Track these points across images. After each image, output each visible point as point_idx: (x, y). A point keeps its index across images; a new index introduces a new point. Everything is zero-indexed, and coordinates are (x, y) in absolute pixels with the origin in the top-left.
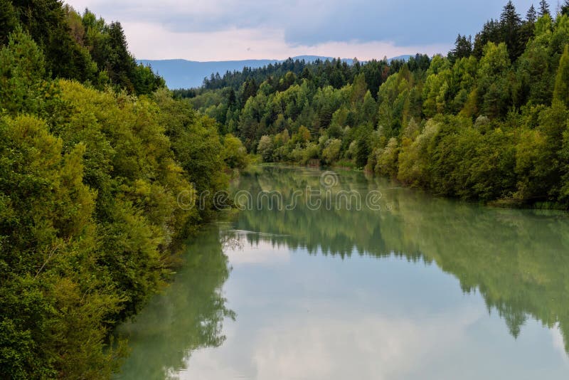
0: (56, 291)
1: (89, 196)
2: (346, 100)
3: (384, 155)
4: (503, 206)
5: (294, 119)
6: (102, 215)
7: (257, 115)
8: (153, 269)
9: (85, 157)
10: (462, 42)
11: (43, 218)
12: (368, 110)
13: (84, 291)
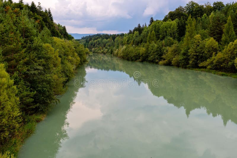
0: (54, 77)
1: (60, 59)
2: (108, 42)
3: (116, 52)
4: (138, 62)
5: (99, 45)
6: (62, 63)
7: (92, 44)
8: (72, 73)
9: (59, 52)
10: (130, 31)
11: (51, 63)
12: (113, 44)
13: (59, 77)
